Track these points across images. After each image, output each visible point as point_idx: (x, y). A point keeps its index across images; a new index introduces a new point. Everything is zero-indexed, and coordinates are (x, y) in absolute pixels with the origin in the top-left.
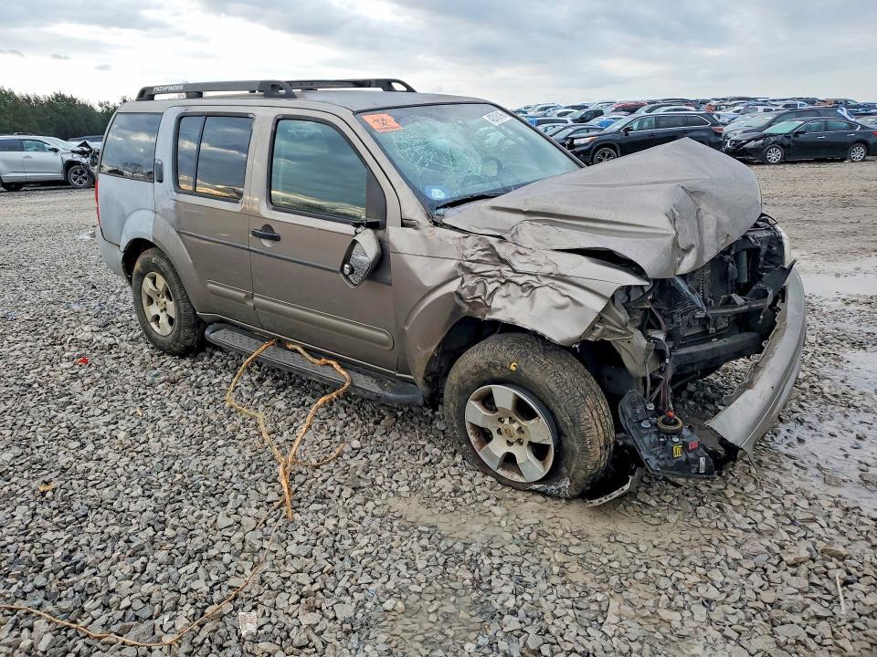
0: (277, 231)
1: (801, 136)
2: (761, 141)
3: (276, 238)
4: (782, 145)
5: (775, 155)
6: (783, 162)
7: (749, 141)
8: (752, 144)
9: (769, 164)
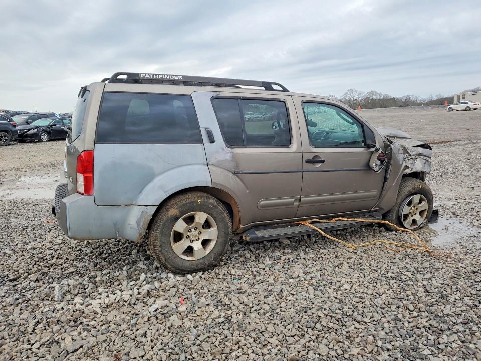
0: (322, 158)
1: (53, 127)
2: (36, 130)
3: (323, 161)
4: (46, 132)
5: (45, 137)
6: (49, 140)
7: (30, 130)
8: (31, 132)
9: (43, 142)
